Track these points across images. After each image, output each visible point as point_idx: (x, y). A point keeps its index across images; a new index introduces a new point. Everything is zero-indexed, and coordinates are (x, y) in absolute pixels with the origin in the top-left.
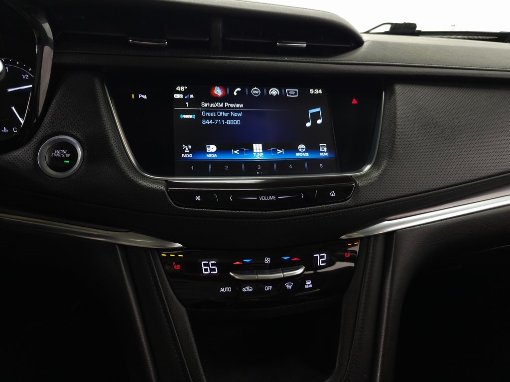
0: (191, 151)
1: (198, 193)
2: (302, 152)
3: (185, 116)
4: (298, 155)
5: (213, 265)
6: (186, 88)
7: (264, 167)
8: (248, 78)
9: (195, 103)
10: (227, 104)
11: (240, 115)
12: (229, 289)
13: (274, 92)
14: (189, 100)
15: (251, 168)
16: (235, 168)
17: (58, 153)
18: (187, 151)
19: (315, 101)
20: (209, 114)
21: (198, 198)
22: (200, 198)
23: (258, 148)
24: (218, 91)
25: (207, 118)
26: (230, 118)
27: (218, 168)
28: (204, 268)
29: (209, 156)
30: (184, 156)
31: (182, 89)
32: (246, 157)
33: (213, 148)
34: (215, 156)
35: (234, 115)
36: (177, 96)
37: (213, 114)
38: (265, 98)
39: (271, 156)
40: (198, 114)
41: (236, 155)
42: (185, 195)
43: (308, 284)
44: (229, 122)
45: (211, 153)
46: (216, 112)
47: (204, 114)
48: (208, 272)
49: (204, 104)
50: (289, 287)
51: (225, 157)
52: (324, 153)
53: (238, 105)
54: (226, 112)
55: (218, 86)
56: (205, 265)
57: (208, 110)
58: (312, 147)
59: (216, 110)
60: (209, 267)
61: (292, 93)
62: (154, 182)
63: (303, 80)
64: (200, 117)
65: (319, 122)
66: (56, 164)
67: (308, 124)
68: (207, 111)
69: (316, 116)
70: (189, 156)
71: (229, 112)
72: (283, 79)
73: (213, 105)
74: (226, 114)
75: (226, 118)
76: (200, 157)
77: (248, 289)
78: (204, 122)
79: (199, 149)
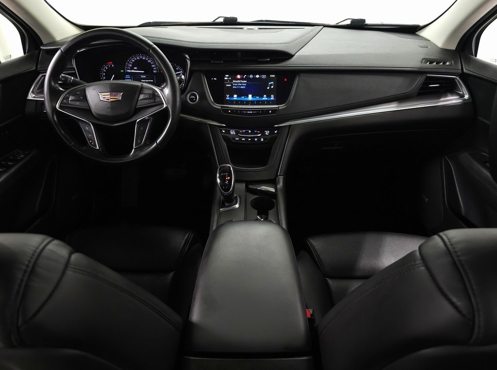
0: (229, 97)
1: (230, 110)
2: (265, 98)
3: (228, 85)
4: (263, 99)
7: (252, 103)
8: (249, 72)
9: (231, 81)
10: (241, 81)
11: (245, 85)
12: (238, 139)
13: (257, 76)
14: (229, 80)
15: (248, 103)
16: (242, 103)
17: (192, 97)
19: (272, 79)
23: (250, 96)
24: (239, 77)
25: (235, 86)
26: (242, 86)
27: (237, 102)
28: (231, 132)
29: (234, 98)
30: (227, 98)
31: (227, 76)
32: (246, 99)
33: (235, 96)
34: (236, 98)
35: (243, 85)
36: (226, 78)
38: (254, 78)
39: (254, 99)
40: (232, 84)
41: (243, 98)
42: (226, 111)
43: (262, 140)
44: (241, 87)
48: (232, 134)
49: (234, 81)
50: (256, 140)
51: (239, 99)
52: (272, 98)
53: (245, 81)
54: (241, 84)
55: (238, 75)
57: (235, 83)
58: (269, 96)
59: (237, 83)
60: (233, 132)
61: (264, 76)
62: (218, 106)
63: (268, 72)
64: (232, 86)
65: (272, 87)
66: (192, 100)
67: (268, 88)
69: (271, 85)
72: (261, 72)
73: (237, 81)
75: (240, 86)
76: (232, 99)
77: (244, 139)
79: (232, 96)
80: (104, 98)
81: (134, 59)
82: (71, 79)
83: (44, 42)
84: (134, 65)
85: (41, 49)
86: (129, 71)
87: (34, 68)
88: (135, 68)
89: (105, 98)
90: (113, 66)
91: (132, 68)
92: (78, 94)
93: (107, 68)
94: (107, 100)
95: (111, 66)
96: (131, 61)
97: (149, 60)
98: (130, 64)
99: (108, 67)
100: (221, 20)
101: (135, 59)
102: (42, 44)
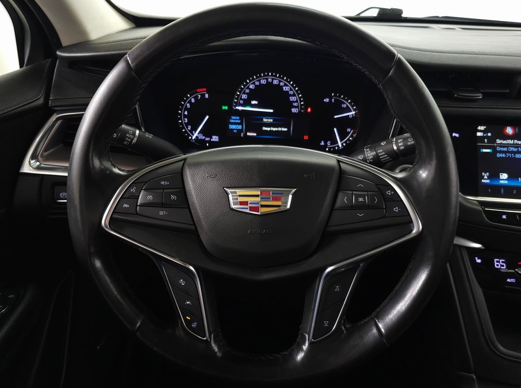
0: (489, 178)
1: (504, 213)
3: (484, 150)
5: (502, 262)
6: (485, 127)
9: (492, 140)
10: (516, 141)
12: (513, 280)
14: (487, 137)
18: (486, 177)
20: (502, 149)
21: (504, 217)
22: (506, 217)
24: (509, 131)
25: (501, 152)
26: (519, 152)
28: (496, 263)
29: (502, 182)
30: (483, 181)
31: (482, 128)
33: (504, 176)
34: (506, 182)
36: (479, 134)
37: (505, 149)
40: (494, 148)
44: (517, 156)
45: (503, 180)
46: (508, 147)
47: (498, 149)
48: (499, 267)
49: (498, 141)
51: (514, 183)
54: (515, 147)
55: (509, 126)
56: (497, 262)
57: (502, 145)
59: (507, 146)
60: (499, 264)
64: (495, 152)
68: (501, 147)
70: (488, 181)
71: (518, 147)
73: (505, 142)
74: (515, 150)
75: (515, 153)
76: (495, 183)
78: (499, 155)
79: (495, 176)
80: (242, 203)
81: (254, 83)
82: (134, 134)
83: (65, 42)
84: (252, 95)
85: (56, 57)
86: (240, 108)
87: (41, 101)
88: (254, 102)
89: (246, 203)
90: (207, 96)
91: (247, 103)
92: (164, 187)
93: (193, 100)
94: (251, 209)
95: (203, 96)
96: (248, 88)
97: (285, 85)
98: (244, 93)
99: (196, 98)
100: (374, 13)
101: (257, 83)
102: (59, 46)
